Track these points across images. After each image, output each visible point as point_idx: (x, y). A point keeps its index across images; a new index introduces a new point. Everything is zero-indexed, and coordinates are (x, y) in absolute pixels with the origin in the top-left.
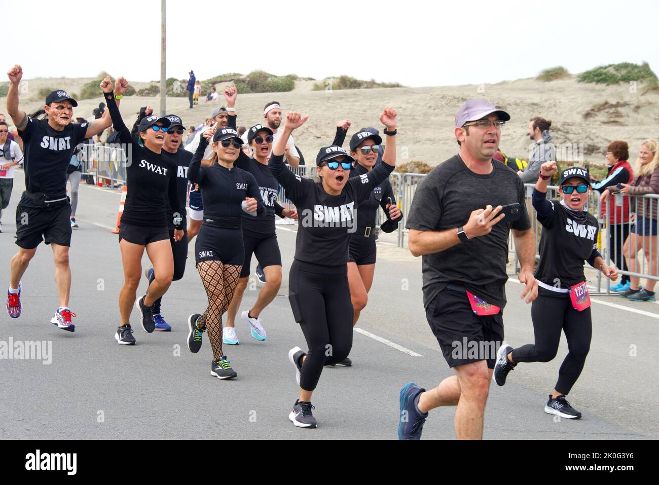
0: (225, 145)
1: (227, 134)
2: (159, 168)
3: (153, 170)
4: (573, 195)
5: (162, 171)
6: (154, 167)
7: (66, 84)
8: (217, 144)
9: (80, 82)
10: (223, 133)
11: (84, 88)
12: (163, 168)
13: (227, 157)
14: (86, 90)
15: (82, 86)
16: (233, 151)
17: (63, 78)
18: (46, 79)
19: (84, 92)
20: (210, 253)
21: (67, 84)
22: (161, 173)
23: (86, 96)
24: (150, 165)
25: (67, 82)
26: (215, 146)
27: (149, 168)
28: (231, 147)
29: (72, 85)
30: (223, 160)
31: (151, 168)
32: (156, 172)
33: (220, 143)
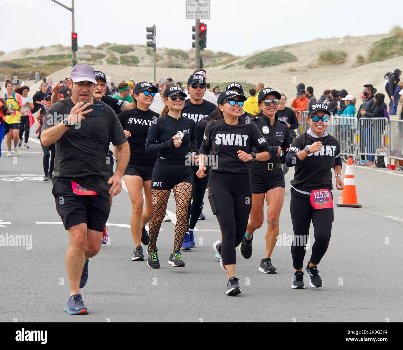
0: (174, 99)
1: (174, 91)
2: (145, 121)
3: (140, 123)
4: (319, 123)
5: (148, 123)
6: (140, 121)
7: (350, 45)
8: (167, 99)
9: (367, 41)
10: (171, 90)
11: (372, 47)
12: (149, 121)
13: (175, 107)
14: (374, 49)
15: (370, 46)
16: (180, 103)
17: (347, 38)
18: (328, 40)
19: (373, 52)
20: (160, 184)
21: (352, 44)
22: (146, 124)
23: (374, 57)
24: (136, 120)
25: (352, 41)
26: (166, 101)
27: (136, 123)
28: (178, 100)
29: (357, 45)
30: (173, 110)
31: (138, 122)
32: (143, 124)
33: (169, 98)
